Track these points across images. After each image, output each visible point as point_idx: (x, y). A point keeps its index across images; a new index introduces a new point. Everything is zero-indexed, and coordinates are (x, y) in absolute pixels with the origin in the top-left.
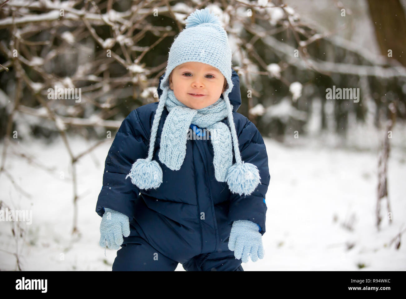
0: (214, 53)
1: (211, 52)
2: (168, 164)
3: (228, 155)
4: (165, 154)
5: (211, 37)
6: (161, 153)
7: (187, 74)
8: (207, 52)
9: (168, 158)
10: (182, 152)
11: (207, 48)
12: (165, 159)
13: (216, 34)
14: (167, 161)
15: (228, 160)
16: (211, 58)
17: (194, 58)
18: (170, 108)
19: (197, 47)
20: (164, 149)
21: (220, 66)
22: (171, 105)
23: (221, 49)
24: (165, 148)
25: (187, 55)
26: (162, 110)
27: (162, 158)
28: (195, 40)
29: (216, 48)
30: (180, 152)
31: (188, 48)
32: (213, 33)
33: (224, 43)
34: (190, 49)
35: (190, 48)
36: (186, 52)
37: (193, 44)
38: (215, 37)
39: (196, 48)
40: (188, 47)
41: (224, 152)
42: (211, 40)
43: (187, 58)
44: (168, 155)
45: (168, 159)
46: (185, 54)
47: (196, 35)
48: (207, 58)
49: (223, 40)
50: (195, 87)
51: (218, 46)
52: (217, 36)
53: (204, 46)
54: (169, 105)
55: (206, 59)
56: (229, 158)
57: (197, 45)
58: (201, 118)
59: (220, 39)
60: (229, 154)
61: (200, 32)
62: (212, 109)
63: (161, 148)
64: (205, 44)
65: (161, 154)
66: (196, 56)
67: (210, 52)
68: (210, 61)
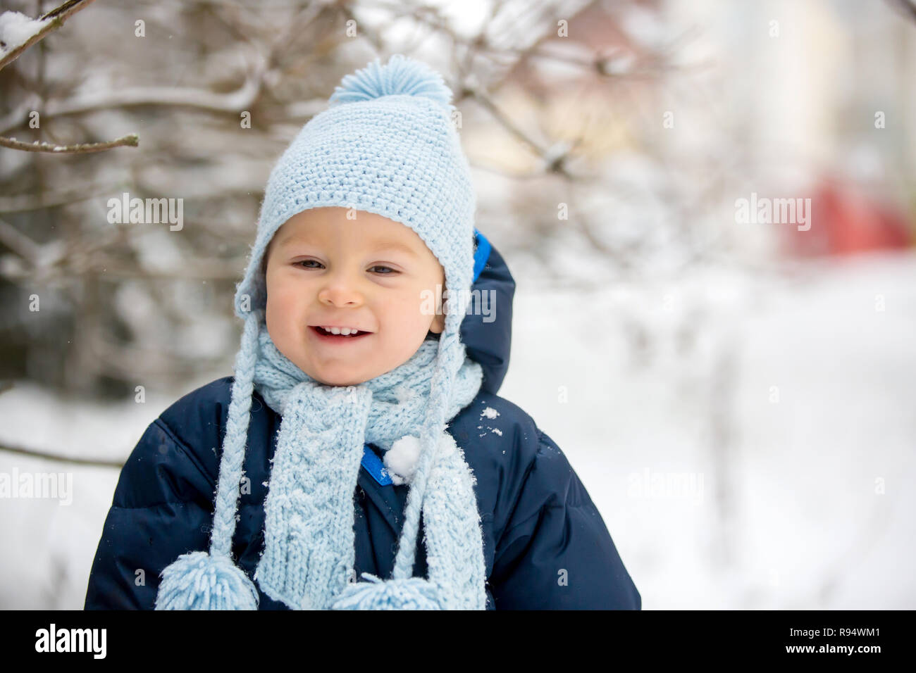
0: (396, 176)
1: (386, 173)
2: (295, 600)
3: (472, 562)
4: (283, 568)
5: (393, 130)
6: (270, 567)
7: (307, 264)
8: (370, 173)
9: (296, 578)
10: (342, 555)
11: (373, 163)
12: (281, 585)
13: (410, 120)
14: (291, 592)
15: (471, 580)
16: (384, 191)
17: (326, 193)
18: (277, 392)
19: (337, 160)
20: (279, 550)
21: (419, 219)
22: (277, 384)
23: (424, 167)
24: (284, 546)
25: (304, 187)
26: (248, 403)
27: (273, 584)
28: (335, 139)
29: (407, 161)
30: (338, 555)
31: (308, 164)
32: (401, 116)
33: (440, 149)
34: (315, 169)
35: (317, 165)
36: (303, 177)
37: (327, 153)
38: (408, 128)
39: (335, 163)
40: (312, 162)
41: (461, 549)
42: (392, 137)
43: (302, 197)
44: (297, 568)
45: (296, 585)
46: (299, 185)
47: (343, 125)
48: (369, 191)
49: (435, 139)
50: (329, 304)
51: (415, 156)
52: (415, 126)
53: (364, 156)
54: (270, 382)
55: (365, 196)
56: (476, 575)
57: (337, 155)
58: (385, 417)
59: (426, 136)
60: (474, 560)
61: (358, 116)
62: (418, 381)
63: (268, 551)
64: (368, 150)
65: (266, 570)
66: (331, 189)
67: (382, 173)
68: (379, 200)
